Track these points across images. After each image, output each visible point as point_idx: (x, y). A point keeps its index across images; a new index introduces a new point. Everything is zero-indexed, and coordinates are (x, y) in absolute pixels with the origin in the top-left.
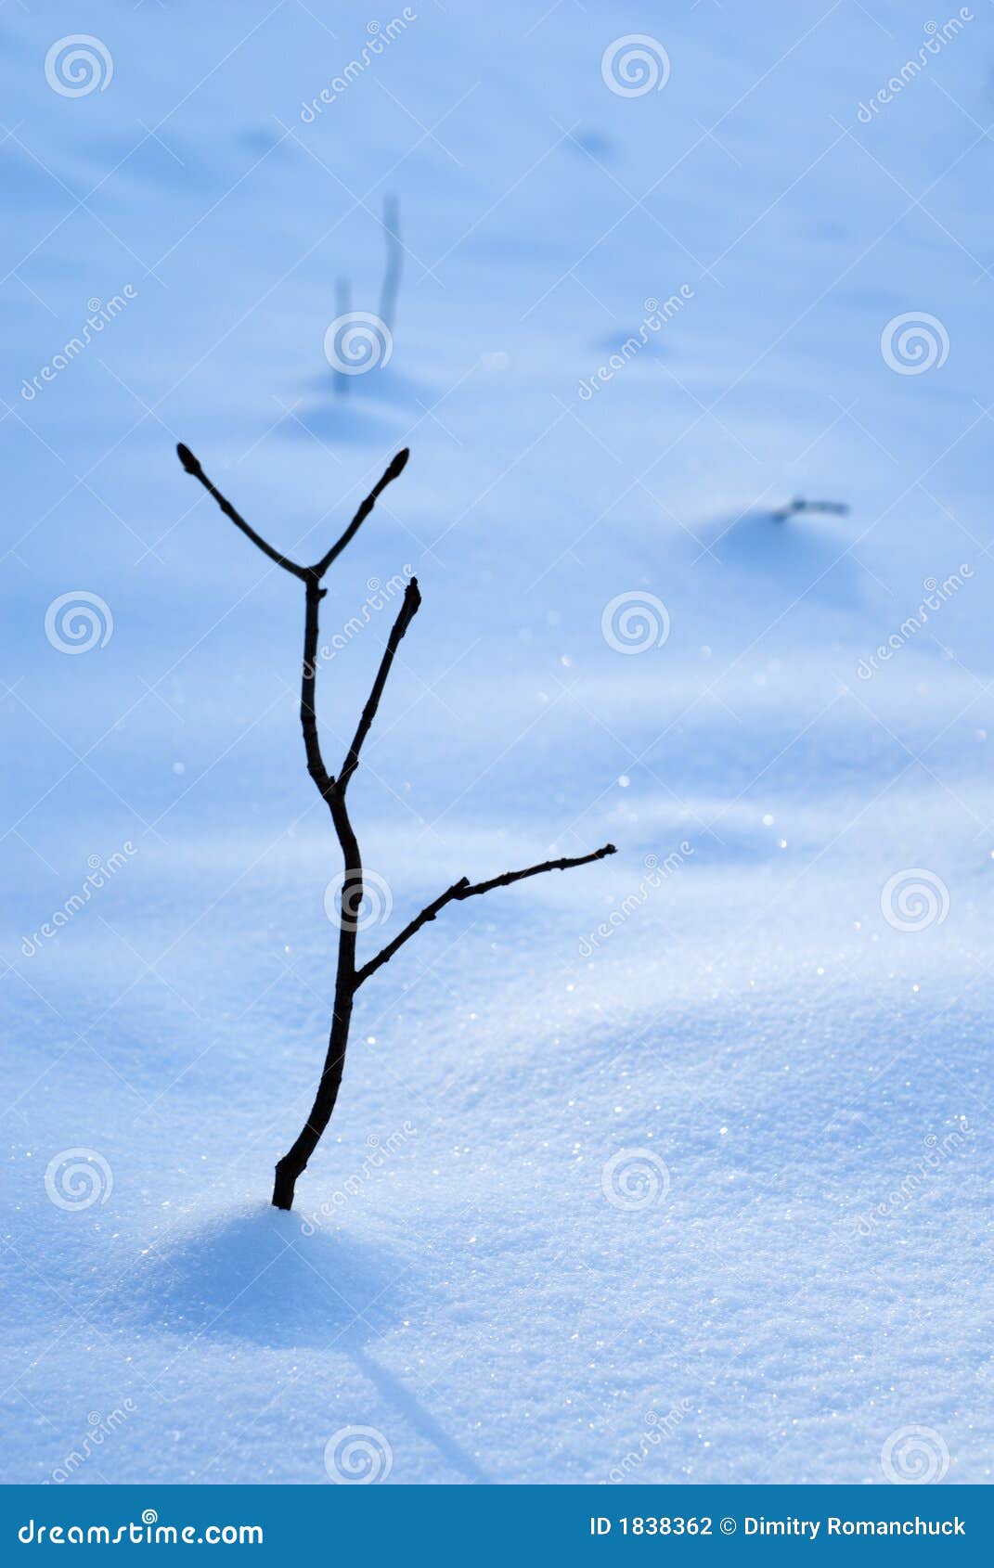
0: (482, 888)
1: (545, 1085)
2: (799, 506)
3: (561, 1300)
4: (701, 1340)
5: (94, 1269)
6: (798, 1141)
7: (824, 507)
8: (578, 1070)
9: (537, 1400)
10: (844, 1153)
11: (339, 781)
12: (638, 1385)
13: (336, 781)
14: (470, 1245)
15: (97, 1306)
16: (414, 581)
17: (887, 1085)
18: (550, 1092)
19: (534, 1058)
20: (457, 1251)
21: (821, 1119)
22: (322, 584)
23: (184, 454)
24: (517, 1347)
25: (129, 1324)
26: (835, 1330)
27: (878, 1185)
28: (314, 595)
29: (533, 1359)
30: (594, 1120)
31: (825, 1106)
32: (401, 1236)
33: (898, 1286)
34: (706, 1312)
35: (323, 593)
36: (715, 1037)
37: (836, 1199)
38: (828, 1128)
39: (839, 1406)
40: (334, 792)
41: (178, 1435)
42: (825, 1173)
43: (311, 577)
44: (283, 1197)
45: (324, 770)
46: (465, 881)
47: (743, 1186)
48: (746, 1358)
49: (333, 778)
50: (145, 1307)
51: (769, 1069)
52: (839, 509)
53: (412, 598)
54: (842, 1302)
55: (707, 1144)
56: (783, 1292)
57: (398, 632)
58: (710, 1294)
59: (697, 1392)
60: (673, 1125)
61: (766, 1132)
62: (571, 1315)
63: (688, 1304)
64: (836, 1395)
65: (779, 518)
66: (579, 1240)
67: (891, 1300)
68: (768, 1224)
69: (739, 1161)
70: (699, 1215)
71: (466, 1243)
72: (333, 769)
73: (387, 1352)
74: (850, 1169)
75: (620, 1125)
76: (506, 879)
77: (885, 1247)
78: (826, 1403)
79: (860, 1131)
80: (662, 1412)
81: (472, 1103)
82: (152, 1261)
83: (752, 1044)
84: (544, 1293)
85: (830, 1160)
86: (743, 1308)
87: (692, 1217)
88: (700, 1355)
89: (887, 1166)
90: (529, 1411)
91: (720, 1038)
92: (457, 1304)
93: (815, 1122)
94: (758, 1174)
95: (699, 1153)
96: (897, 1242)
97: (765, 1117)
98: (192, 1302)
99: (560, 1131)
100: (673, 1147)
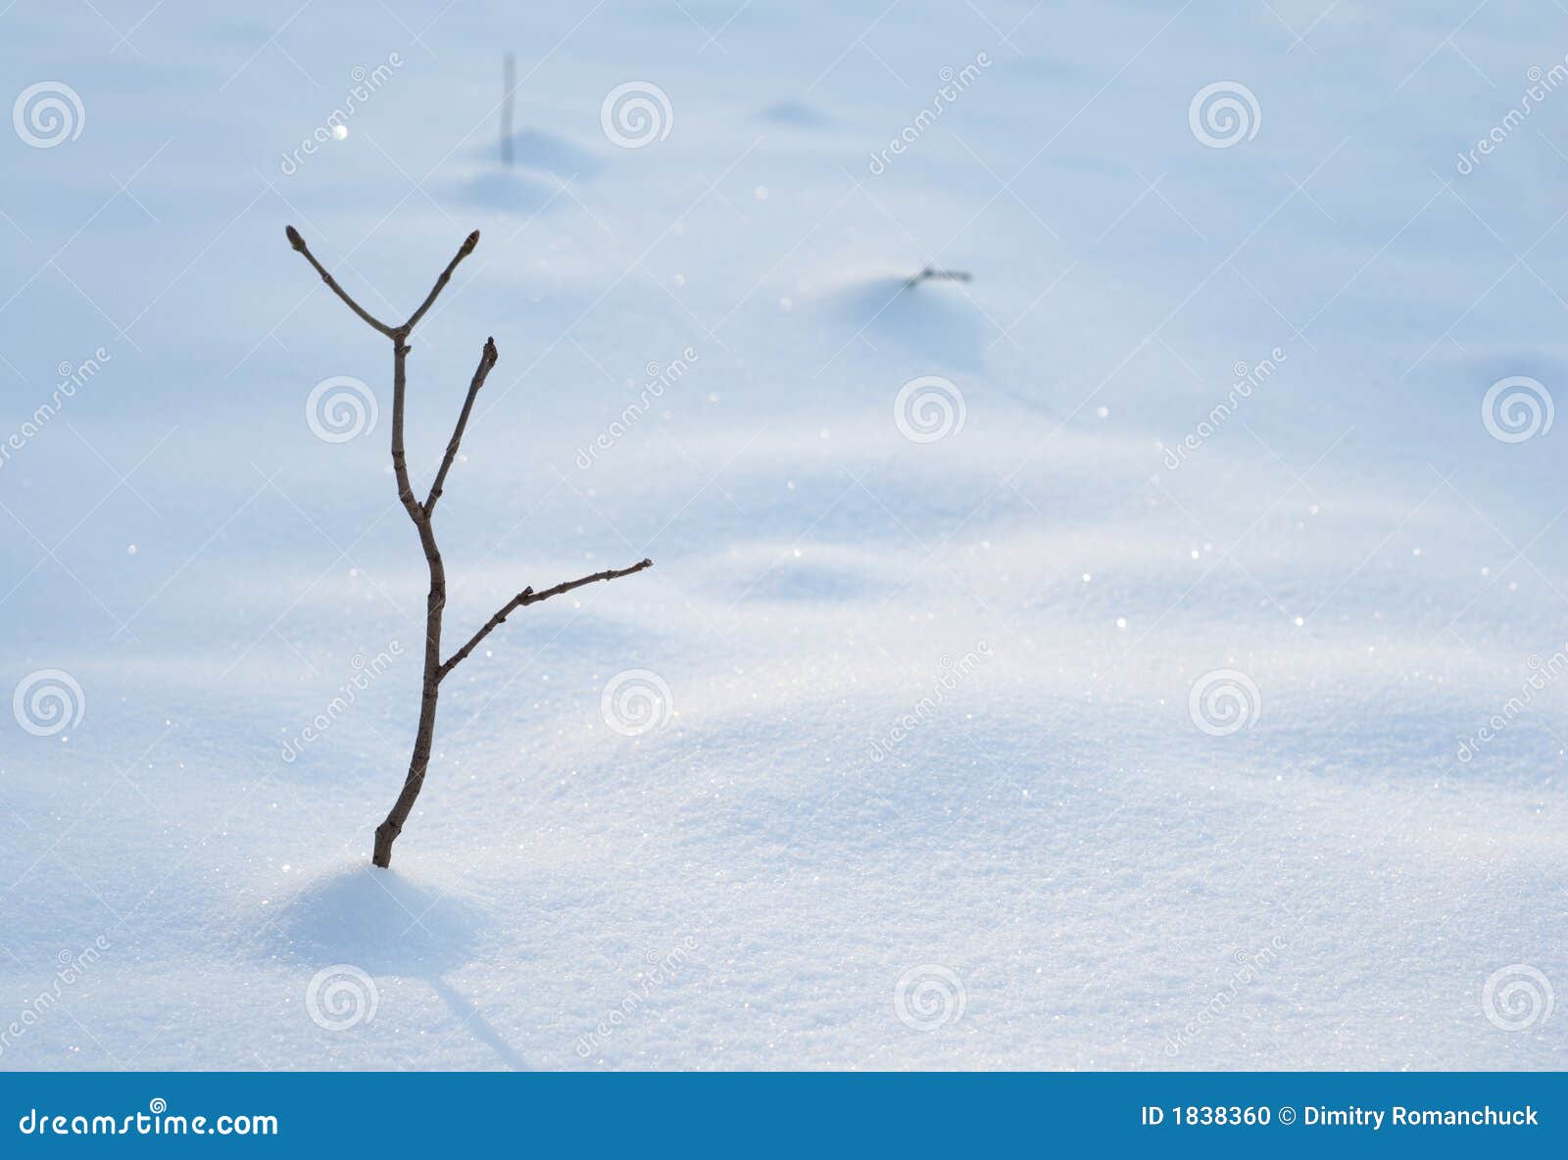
0: (542, 596)
1: (624, 779)
2: (928, 274)
3: (611, 943)
4: (724, 973)
5: (222, 917)
6: (833, 823)
7: (950, 275)
8: (654, 766)
9: (580, 1015)
10: (870, 833)
11: (426, 506)
12: (666, 1006)
13: (423, 506)
14: (541, 902)
15: (223, 947)
16: (491, 340)
17: (917, 778)
18: (628, 784)
19: (616, 757)
20: (529, 906)
21: (855, 805)
22: (407, 342)
23: (292, 234)
24: (569, 977)
25: (248, 959)
26: (838, 968)
27: (897, 858)
28: (401, 351)
29: (582, 986)
30: (661, 805)
31: (860, 795)
32: (483, 893)
33: (897, 935)
34: (732, 953)
35: (408, 349)
36: (774, 739)
37: (859, 869)
38: (861, 813)
39: (830, 1023)
40: (421, 515)
41: (282, 1038)
42: (852, 849)
43: (399, 335)
44: (381, 858)
45: (412, 496)
46: (529, 590)
47: (780, 858)
48: (759, 987)
49: (420, 503)
50: (262, 945)
51: (816, 765)
52: (965, 277)
53: (490, 354)
54: (848, 947)
55: (754, 826)
56: (800, 940)
57: (477, 381)
58: (737, 940)
59: (715, 1011)
60: (728, 809)
61: (807, 816)
62: (618, 954)
63: (718, 947)
64: (828, 1015)
65: (911, 284)
66: (633, 898)
67: (889, 946)
68: (797, 888)
69: (781, 839)
70: (739, 881)
71: (537, 899)
72: (421, 496)
73: (459, 981)
74: (874, 846)
75: (682, 810)
76: (562, 588)
77: (893, 906)
78: (820, 1021)
79: (889, 815)
80: (682, 1026)
81: (560, 793)
82: (269, 909)
83: (805, 745)
84: (597, 938)
85: (858, 839)
86: (764, 950)
87: (733, 882)
88: (721, 984)
89: (907, 844)
90: (573, 1023)
91: (778, 740)
92: (523, 946)
93: (851, 808)
94: (796, 849)
95: (747, 832)
96: (904, 903)
97: (808, 804)
98: (302, 941)
99: (631, 815)
100: (725, 827)
